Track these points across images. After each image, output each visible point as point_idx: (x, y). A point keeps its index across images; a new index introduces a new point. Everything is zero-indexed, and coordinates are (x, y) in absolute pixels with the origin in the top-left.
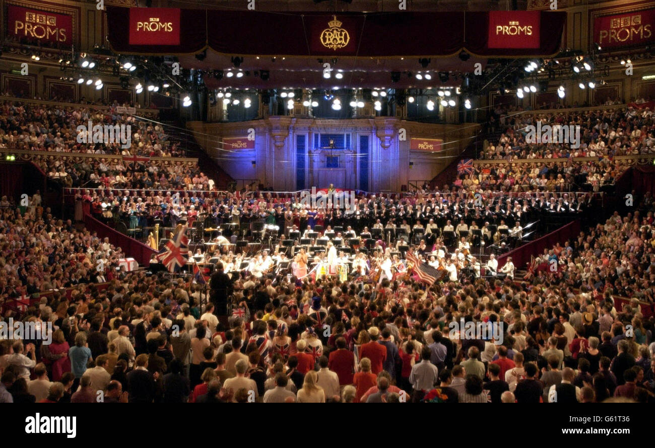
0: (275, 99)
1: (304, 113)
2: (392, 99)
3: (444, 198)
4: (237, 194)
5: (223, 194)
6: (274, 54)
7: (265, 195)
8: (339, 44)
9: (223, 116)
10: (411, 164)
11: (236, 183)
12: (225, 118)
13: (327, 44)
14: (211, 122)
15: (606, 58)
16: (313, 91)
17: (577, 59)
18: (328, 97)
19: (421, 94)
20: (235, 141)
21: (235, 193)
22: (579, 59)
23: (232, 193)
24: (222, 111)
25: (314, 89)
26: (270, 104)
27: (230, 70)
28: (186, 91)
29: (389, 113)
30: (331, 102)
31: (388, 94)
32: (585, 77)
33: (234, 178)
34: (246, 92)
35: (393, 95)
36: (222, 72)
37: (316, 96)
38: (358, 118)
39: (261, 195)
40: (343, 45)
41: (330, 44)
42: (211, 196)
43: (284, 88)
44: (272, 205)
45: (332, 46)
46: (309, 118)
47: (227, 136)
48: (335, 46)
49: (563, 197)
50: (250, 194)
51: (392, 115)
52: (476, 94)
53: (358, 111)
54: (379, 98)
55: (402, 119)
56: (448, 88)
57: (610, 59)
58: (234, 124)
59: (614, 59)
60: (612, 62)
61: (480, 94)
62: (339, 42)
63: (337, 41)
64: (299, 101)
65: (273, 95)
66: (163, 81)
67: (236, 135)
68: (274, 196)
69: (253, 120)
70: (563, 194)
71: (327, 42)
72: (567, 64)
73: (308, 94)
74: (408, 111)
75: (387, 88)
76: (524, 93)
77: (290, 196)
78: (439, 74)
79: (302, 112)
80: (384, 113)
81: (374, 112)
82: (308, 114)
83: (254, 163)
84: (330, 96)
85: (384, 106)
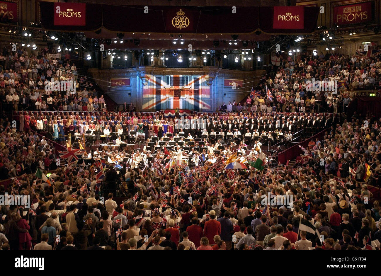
0: (142, 55)
1: (160, 64)
2: (213, 56)
3: (244, 116)
4: (120, 114)
5: (111, 113)
6: (144, 32)
7: (137, 114)
8: (183, 26)
9: (110, 65)
10: (225, 94)
11: (119, 107)
12: (112, 66)
13: (176, 26)
14: (103, 69)
15: (341, 31)
16: (166, 51)
17: (324, 33)
18: (175, 55)
19: (231, 53)
20: (118, 81)
21: (119, 113)
22: (326, 32)
23: (117, 113)
24: (110, 62)
25: (166, 50)
26: (139, 59)
27: (115, 39)
28: (88, 51)
29: (211, 64)
30: (177, 58)
31: (211, 53)
32: (329, 44)
33: (118, 104)
34: (125, 52)
35: (214, 53)
36: (111, 40)
37: (167, 54)
38: (193, 67)
39: (134, 114)
40: (186, 26)
41: (178, 26)
42: (104, 115)
43: (148, 50)
44: (141, 120)
45: (179, 27)
46: (163, 67)
47: (113, 77)
48: (181, 27)
49: (316, 116)
50: (127, 114)
51: (213, 65)
52: (263, 53)
53: (192, 63)
54: (206, 55)
55: (219, 67)
56: (247, 50)
57: (343, 32)
58: (117, 70)
59: (345, 32)
60: (344, 34)
61: (265, 53)
62: (183, 24)
63: (182, 24)
64: (157, 57)
65: (142, 54)
66: (74, 46)
67: (118, 77)
68: (142, 114)
69: (129, 68)
70: (316, 114)
71: (176, 24)
72: (317, 34)
73: (162, 53)
74: (223, 62)
75: (210, 50)
76: (293, 52)
77: (152, 114)
78: (242, 42)
79: (159, 64)
80: (208, 64)
81: (202, 63)
82: (162, 64)
83: (130, 94)
84: (176, 54)
85: (208, 60)
